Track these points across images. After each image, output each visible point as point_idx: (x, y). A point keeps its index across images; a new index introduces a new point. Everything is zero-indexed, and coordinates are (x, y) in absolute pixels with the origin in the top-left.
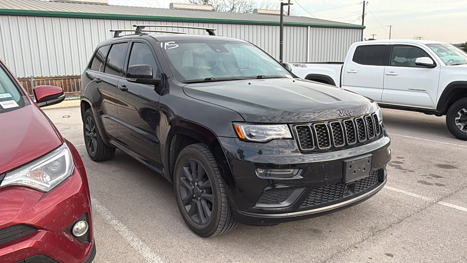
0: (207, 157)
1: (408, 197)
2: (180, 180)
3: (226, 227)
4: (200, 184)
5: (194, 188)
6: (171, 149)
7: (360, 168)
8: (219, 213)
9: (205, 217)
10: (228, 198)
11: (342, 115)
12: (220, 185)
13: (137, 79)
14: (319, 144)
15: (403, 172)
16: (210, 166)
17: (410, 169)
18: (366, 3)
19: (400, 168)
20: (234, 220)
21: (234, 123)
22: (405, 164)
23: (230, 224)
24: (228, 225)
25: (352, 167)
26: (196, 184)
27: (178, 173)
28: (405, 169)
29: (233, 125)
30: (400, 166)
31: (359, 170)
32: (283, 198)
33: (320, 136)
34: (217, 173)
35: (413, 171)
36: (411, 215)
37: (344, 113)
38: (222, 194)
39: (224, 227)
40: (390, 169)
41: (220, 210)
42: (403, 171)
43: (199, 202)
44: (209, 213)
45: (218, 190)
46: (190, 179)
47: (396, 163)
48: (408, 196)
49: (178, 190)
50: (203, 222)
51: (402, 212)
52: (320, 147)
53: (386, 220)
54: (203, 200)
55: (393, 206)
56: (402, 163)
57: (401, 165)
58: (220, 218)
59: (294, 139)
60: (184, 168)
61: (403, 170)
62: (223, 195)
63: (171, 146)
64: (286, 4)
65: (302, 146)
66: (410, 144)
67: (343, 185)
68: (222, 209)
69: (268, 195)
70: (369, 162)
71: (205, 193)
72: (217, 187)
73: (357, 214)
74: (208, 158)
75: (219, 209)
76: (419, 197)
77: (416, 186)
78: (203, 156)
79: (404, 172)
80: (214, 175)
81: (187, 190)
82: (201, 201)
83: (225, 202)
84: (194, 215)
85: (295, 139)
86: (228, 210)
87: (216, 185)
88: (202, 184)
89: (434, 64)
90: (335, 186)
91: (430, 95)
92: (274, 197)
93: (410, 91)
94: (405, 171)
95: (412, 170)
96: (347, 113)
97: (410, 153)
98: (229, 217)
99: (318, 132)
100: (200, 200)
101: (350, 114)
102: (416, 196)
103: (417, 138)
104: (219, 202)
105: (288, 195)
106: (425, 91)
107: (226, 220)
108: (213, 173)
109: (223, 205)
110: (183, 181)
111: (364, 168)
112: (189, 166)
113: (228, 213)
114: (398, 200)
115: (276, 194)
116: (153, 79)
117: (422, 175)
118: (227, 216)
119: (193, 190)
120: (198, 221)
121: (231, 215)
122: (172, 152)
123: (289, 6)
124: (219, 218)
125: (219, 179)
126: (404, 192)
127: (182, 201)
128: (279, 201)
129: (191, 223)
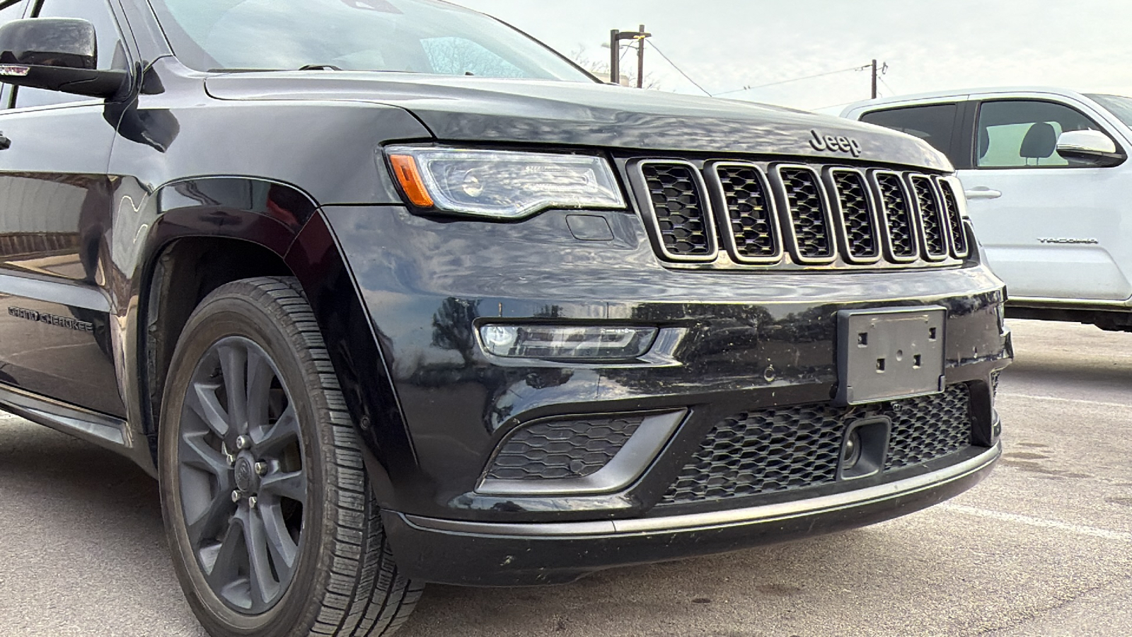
0: (283, 311)
1: (1079, 538)
2: (182, 444)
3: (358, 606)
4: (258, 436)
5: (233, 464)
6: (152, 319)
7: (900, 352)
8: (326, 539)
9: (276, 578)
10: (364, 469)
11: (823, 146)
12: (331, 413)
13: (32, 68)
14: (738, 244)
15: (1048, 478)
16: (291, 346)
17: (1073, 470)
18: (879, 65)
19: (1035, 468)
20: (395, 574)
21: (390, 149)
22: (1051, 459)
23: (379, 597)
24: (370, 601)
25: (869, 339)
26: (243, 441)
27: (174, 415)
28: (1055, 472)
29: (386, 159)
30: (1037, 464)
31: (899, 359)
32: (595, 456)
33: (738, 213)
34: (320, 369)
35: (1083, 476)
36: (1100, 586)
37: (829, 142)
38: (338, 451)
39: (350, 606)
40: (1004, 472)
41: (331, 524)
42: (1051, 475)
43: (252, 515)
44: (289, 553)
45: (323, 436)
46: (221, 427)
47: (1021, 457)
48: (1078, 535)
49: (174, 488)
50: (268, 597)
51: (1069, 578)
52: (741, 252)
53: (1010, 601)
54: (267, 504)
55: (1029, 562)
56: (1042, 457)
57: (1039, 461)
58: (331, 559)
59: (634, 212)
60: (198, 387)
61: (1050, 473)
62: (342, 457)
63: (150, 312)
64: (630, 35)
65: (666, 242)
66: (1059, 415)
67: (840, 424)
68: (341, 517)
69: (532, 438)
70: (933, 336)
71: (277, 472)
72: (320, 427)
73: (898, 588)
74: (287, 315)
75: (325, 521)
76: (1118, 537)
77: (1103, 510)
78: (265, 310)
79: (1053, 479)
80: (308, 378)
81: (211, 476)
82: (259, 515)
83: (351, 487)
84: (234, 579)
85: (637, 211)
86: (365, 524)
87: (316, 418)
88: (266, 433)
89: (1117, 152)
90: (806, 422)
91: (1112, 258)
92: (555, 445)
93: (1044, 247)
94: (1056, 475)
95: (1081, 472)
96: (841, 143)
97: (1063, 433)
98: (370, 559)
99: (731, 194)
100: (256, 508)
101: (851, 150)
102: (1109, 537)
103: (1082, 401)
104: (328, 489)
105: (615, 442)
106: (1096, 242)
107: (359, 572)
108: (304, 372)
109: (345, 499)
110: (191, 445)
111: (918, 357)
112: (217, 376)
113: (365, 537)
114: (1045, 547)
115: (565, 432)
116: (99, 68)
117: (1118, 485)
118: (363, 553)
119: (231, 473)
120: (247, 604)
121: (382, 548)
122: (154, 334)
123: (641, 42)
124: (326, 559)
125: (326, 392)
126: (1062, 526)
127: (190, 530)
128: (577, 466)
129: (219, 616)
